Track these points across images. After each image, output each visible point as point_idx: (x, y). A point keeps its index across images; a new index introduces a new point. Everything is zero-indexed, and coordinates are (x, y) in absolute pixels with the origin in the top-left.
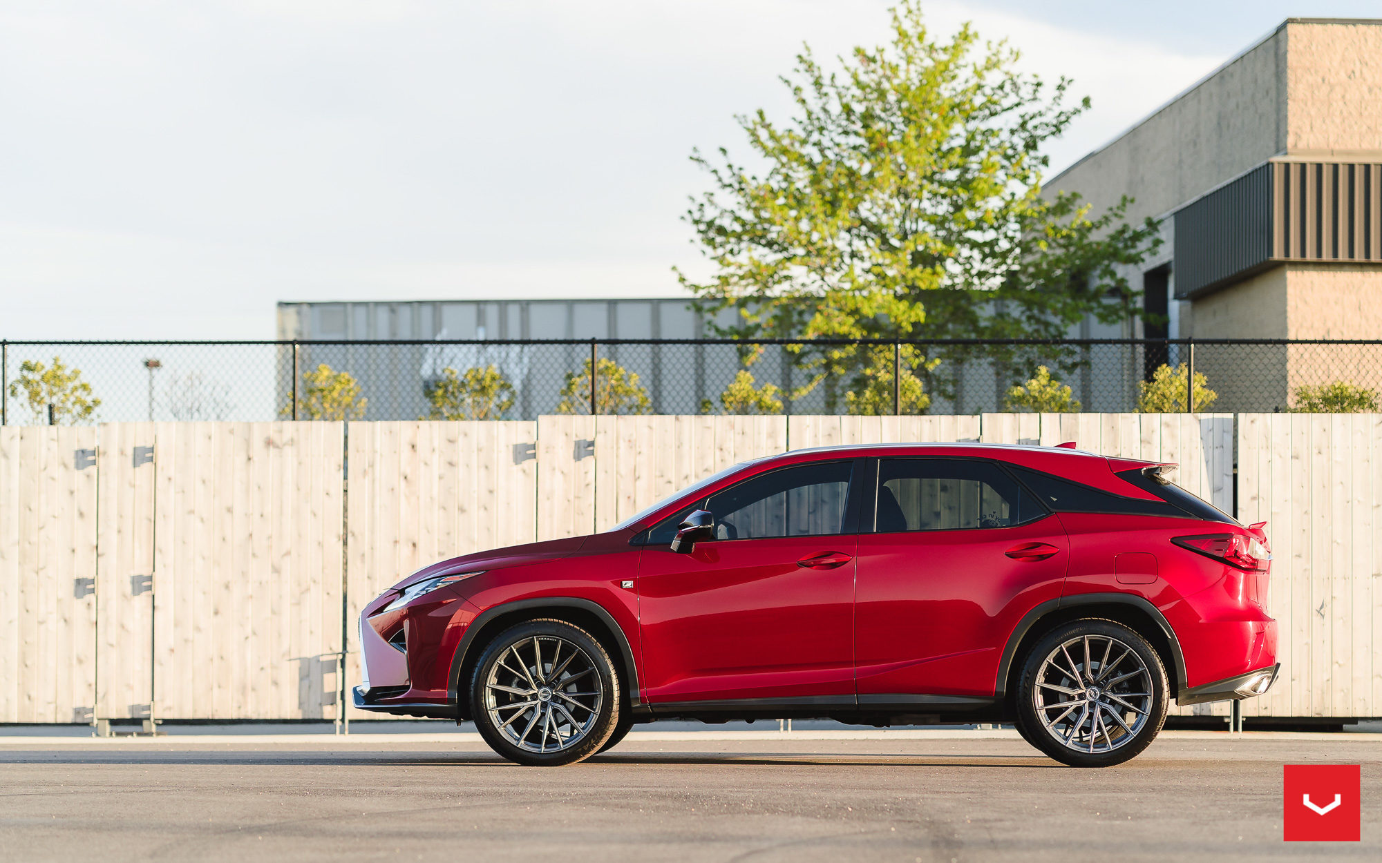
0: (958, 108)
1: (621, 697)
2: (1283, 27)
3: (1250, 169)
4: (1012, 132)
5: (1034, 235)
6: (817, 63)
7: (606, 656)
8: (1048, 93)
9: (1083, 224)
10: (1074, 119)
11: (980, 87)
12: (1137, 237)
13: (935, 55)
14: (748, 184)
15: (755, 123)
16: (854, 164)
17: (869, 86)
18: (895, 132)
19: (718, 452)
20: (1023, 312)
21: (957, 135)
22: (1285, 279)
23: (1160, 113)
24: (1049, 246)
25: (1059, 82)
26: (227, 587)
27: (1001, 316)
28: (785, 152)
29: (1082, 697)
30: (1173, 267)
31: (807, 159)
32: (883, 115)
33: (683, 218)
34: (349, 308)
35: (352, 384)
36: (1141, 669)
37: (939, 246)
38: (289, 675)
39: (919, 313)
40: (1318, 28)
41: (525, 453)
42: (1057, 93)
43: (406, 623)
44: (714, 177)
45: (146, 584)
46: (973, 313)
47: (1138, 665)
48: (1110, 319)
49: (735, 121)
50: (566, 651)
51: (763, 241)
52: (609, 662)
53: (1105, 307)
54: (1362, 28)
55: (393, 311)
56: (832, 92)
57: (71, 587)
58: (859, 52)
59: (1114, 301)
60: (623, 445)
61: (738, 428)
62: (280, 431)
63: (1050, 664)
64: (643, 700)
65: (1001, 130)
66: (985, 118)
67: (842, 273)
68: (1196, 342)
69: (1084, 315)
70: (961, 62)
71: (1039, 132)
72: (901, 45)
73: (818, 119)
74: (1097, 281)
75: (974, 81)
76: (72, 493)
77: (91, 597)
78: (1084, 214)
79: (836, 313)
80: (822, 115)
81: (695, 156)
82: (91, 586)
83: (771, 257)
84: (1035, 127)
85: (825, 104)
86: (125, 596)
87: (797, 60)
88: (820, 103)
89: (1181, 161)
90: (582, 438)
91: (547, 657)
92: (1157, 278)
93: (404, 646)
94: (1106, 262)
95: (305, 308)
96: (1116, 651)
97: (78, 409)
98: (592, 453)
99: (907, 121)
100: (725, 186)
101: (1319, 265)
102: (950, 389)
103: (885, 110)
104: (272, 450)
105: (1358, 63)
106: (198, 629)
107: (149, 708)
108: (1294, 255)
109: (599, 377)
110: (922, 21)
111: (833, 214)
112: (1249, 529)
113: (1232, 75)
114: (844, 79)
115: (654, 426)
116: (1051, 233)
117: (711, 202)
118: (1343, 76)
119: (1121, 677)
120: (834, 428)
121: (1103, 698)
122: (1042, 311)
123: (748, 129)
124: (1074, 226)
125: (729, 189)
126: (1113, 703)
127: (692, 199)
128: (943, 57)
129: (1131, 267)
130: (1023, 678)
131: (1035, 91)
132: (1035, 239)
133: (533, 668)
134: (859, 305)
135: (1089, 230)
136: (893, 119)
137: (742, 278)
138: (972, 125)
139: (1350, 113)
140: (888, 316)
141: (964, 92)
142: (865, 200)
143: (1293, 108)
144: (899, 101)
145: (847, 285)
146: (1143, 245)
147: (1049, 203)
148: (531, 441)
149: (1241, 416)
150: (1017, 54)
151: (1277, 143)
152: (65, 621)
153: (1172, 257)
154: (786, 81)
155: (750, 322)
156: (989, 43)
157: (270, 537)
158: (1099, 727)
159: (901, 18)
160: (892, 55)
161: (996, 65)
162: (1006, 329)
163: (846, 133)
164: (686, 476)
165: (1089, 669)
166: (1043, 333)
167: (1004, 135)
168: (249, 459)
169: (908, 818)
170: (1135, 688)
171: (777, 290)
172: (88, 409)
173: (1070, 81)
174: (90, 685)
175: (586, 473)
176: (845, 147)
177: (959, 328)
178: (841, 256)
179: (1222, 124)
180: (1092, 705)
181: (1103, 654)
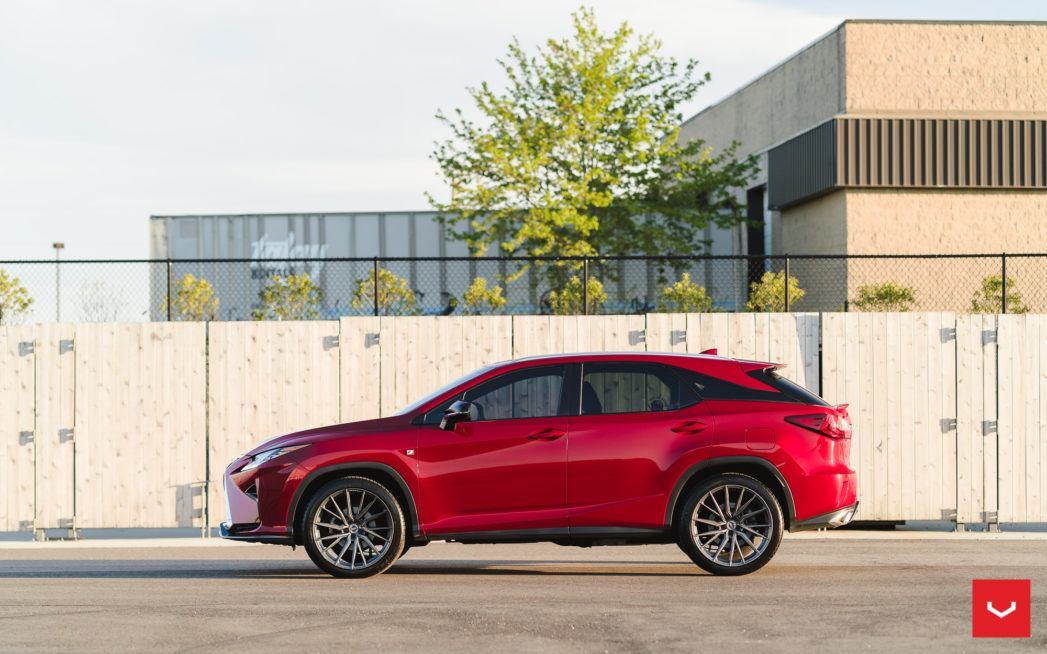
0: (620, 81)
1: (407, 530)
2: (842, 26)
3: (821, 123)
4: (656, 97)
5: (672, 168)
6: (522, 50)
7: (396, 502)
8: (681, 70)
9: (706, 161)
10: (700, 88)
11: (634, 67)
12: (742, 168)
13: (603, 45)
14: (476, 135)
15: (480, 93)
16: (548, 120)
17: (559, 67)
18: (577, 98)
19: (464, 341)
20: (665, 221)
21: (619, 99)
22: (845, 199)
23: (757, 81)
24: (684, 176)
25: (688, 63)
26: (126, 437)
27: (649, 222)
28: (501, 113)
29: (724, 527)
30: (767, 186)
31: (516, 117)
32: (568, 86)
33: (430, 157)
34: (200, 219)
35: (208, 289)
36: (764, 508)
37: (608, 177)
38: (169, 498)
39: (595, 223)
40: (866, 26)
41: (331, 342)
42: (687, 71)
43: (257, 481)
44: (452, 129)
45: (69, 435)
46: (632, 222)
47: (762, 505)
48: (725, 225)
49: (467, 91)
50: (368, 499)
51: (486, 173)
52: (398, 506)
53: (722, 217)
54: (897, 26)
55: (230, 222)
56: (533, 70)
57: (17, 437)
58: (551, 42)
59: (727, 212)
60: (399, 336)
61: (478, 324)
62: (162, 329)
63: (701, 505)
64: (421, 532)
65: (649, 96)
66: (638, 88)
67: (541, 195)
68: (791, 257)
69: (707, 222)
70: (621, 50)
71: (676, 98)
72: (580, 38)
73: (524, 89)
74: (715, 198)
75: (630, 63)
76: (17, 372)
77: (31, 445)
78: (706, 154)
79: (538, 223)
80: (526, 86)
81: (439, 114)
82: (31, 437)
83: (492, 184)
84: (673, 94)
85: (528, 79)
86: (54, 443)
87: (509, 49)
88: (525, 78)
89: (772, 115)
90: (371, 332)
91: (355, 502)
92: (756, 195)
93: (256, 496)
94: (721, 186)
95: (170, 220)
96: (747, 496)
97: (18, 306)
98: (378, 342)
99: (585, 91)
100: (460, 135)
101: (869, 189)
102: (615, 274)
103: (570, 83)
104: (156, 342)
105: (894, 50)
106: (105, 466)
107: (72, 521)
108: (852, 183)
109: (379, 283)
110: (594, 22)
111: (536, 155)
112: (837, 410)
113: (807, 57)
114: (541, 62)
115: (420, 322)
116: (685, 167)
117: (451, 147)
118: (884, 59)
119: (750, 514)
120: (544, 324)
121: (738, 528)
122: (678, 219)
123: (476, 97)
124: (701, 163)
125: (462, 138)
126: (745, 531)
127: (436, 143)
128: (608, 46)
129: (738, 189)
130: (683, 515)
131: (672, 69)
132: (673, 172)
133: (345, 511)
134: (554, 218)
135: (710, 164)
136: (575, 89)
137: (472, 199)
138: (630, 93)
139: (889, 85)
140: (574, 225)
141: (624, 71)
142: (556, 145)
143: (850, 81)
144: (579, 77)
145: (545, 204)
146: (745, 174)
147: (683, 147)
148: (335, 335)
149: (824, 314)
150: (660, 44)
151: (839, 105)
152: (13, 461)
153: (766, 180)
154: (502, 63)
155: (478, 230)
156: (641, 36)
157: (155, 402)
158: (736, 548)
159: (580, 20)
160: (574, 45)
161: (645, 52)
162: (654, 235)
163: (542, 98)
164: (443, 359)
165: (729, 509)
166: (679, 235)
167: (651, 100)
168: (140, 348)
169: (615, 639)
170: (761, 521)
171: (496, 207)
172: (25, 305)
173: (696, 62)
174: (31, 505)
175: (374, 356)
176: (544, 109)
177: (621, 232)
178: (540, 183)
179: (800, 90)
180: (731, 533)
181: (738, 499)
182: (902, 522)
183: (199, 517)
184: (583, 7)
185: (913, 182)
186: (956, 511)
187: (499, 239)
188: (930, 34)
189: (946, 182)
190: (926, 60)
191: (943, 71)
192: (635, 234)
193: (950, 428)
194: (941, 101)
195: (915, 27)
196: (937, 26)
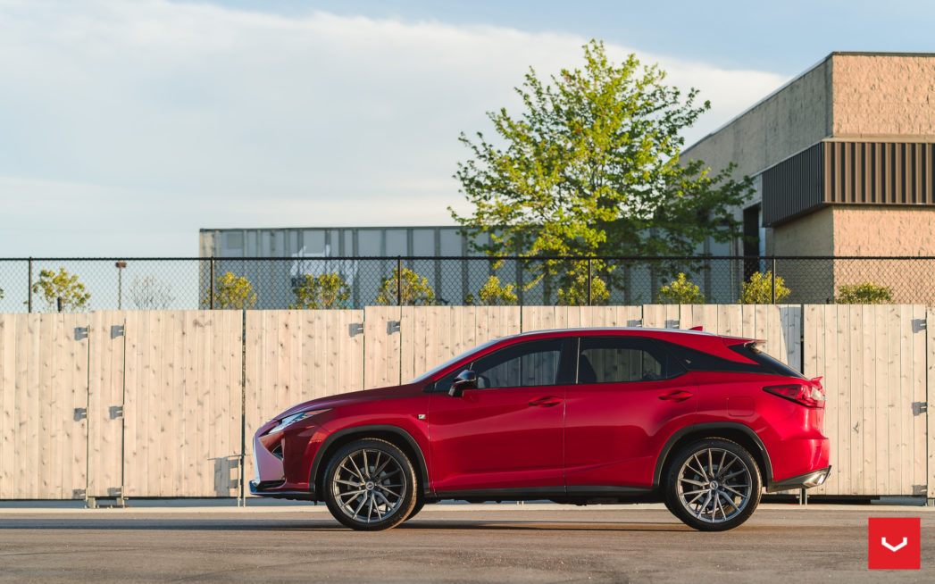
0: (627, 108)
1: (418, 487)
2: (829, 58)
3: (809, 146)
4: (661, 123)
5: (674, 187)
6: (538, 79)
7: (408, 462)
8: (683, 98)
9: (705, 180)
10: (700, 115)
11: (640, 95)
12: (739, 188)
13: (612, 75)
14: (495, 156)
15: (499, 118)
16: (562, 143)
17: (571, 94)
18: (587, 123)
19: (477, 329)
20: (668, 235)
21: (626, 125)
22: (832, 215)
23: (753, 110)
24: (684, 194)
25: (690, 92)
26: (169, 414)
27: (653, 237)
28: (518, 135)
29: (707, 487)
30: (762, 206)
31: (532, 140)
32: (580, 112)
33: (454, 176)
34: (245, 232)
35: (247, 285)
36: (744, 470)
37: (616, 195)
38: (208, 469)
39: (603, 237)
40: (852, 58)
41: (357, 329)
42: (689, 99)
43: (283, 442)
44: (474, 151)
45: (118, 412)
46: (637, 236)
47: (742, 467)
48: (723, 239)
49: (487, 116)
50: (383, 459)
51: (505, 191)
52: (410, 465)
53: (719, 232)
54: (879, 58)
55: (272, 235)
56: (548, 98)
57: (72, 414)
58: (564, 72)
59: (725, 228)
60: (417, 324)
61: (490, 314)
62: (203, 316)
63: (687, 467)
64: (431, 489)
65: (654, 121)
66: (644, 114)
67: (554, 211)
68: (777, 258)
69: (706, 237)
70: (628, 79)
71: (678, 123)
72: (591, 69)
73: (539, 114)
74: (714, 216)
75: (636, 91)
76: (72, 355)
77: (84, 421)
78: (706, 174)
79: (551, 236)
80: (541, 112)
81: (462, 138)
82: (84, 414)
83: (510, 201)
84: (675, 120)
85: (543, 106)
86: (105, 419)
87: (526, 78)
88: (540, 105)
89: (766, 140)
90: (392, 320)
91: (371, 462)
92: (751, 213)
93: (281, 455)
94: (720, 204)
95: (218, 233)
96: (729, 458)
97: (76, 300)
98: (399, 330)
99: (595, 116)
100: (481, 156)
101: (854, 206)
102: (622, 283)
103: (581, 109)
104: (198, 328)
105: (877, 80)
106: (151, 440)
107: (120, 490)
108: (838, 200)
109: (402, 280)
110: (604, 54)
111: (549, 174)
112: (811, 382)
114: (555, 90)
115: (437, 312)
116: (685, 186)
117: (472, 167)
118: (868, 88)
119: (731, 475)
120: (550, 314)
121: (720, 488)
122: (680, 235)
123: (495, 121)
124: (700, 181)
125: (484, 159)
126: (727, 491)
127: (460, 164)
128: (617, 76)
129: (735, 207)
130: (670, 475)
131: (675, 98)
132: (675, 190)
133: (362, 469)
134: (565, 231)
135: (709, 184)
136: (586, 115)
137: (491, 214)
138: (635, 119)
139: (872, 111)
140: (583, 238)
141: (631, 98)
142: (569, 166)
143: (836, 107)
144: (590, 104)
145: (558, 219)
146: (743, 193)
147: (683, 168)
148: (361, 323)
149: (806, 306)
150: (664, 74)
151: (827, 130)
152: (68, 435)
153: (761, 200)
154: (519, 91)
155: (497, 242)
156: (646, 67)
157: (196, 382)
158: (718, 506)
159: (591, 52)
160: (585, 75)
161: (650, 81)
162: (657, 248)
163: (557, 123)
164: (458, 345)
165: (712, 470)
166: (680, 249)
167: (656, 125)
168: (184, 333)
169: (599, 570)
170: (741, 482)
171: (513, 222)
172: (82, 300)
173: (698, 91)
174: (83, 476)
175: (395, 342)
176: (556, 132)
177: (628, 246)
178: (554, 201)
179: (792, 117)
180: (713, 492)
181: (720, 460)
182: (877, 497)
183: (236, 487)
184: (593, 41)
185: (894, 200)
186: (926, 487)
187: (516, 250)
188: (910, 66)
189: (924, 200)
190: (906, 89)
191: (922, 99)
192: (641, 247)
193: (921, 411)
194: (920, 126)
195: (896, 59)
196: (917, 58)
